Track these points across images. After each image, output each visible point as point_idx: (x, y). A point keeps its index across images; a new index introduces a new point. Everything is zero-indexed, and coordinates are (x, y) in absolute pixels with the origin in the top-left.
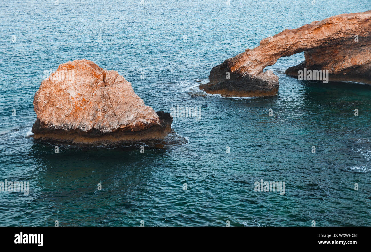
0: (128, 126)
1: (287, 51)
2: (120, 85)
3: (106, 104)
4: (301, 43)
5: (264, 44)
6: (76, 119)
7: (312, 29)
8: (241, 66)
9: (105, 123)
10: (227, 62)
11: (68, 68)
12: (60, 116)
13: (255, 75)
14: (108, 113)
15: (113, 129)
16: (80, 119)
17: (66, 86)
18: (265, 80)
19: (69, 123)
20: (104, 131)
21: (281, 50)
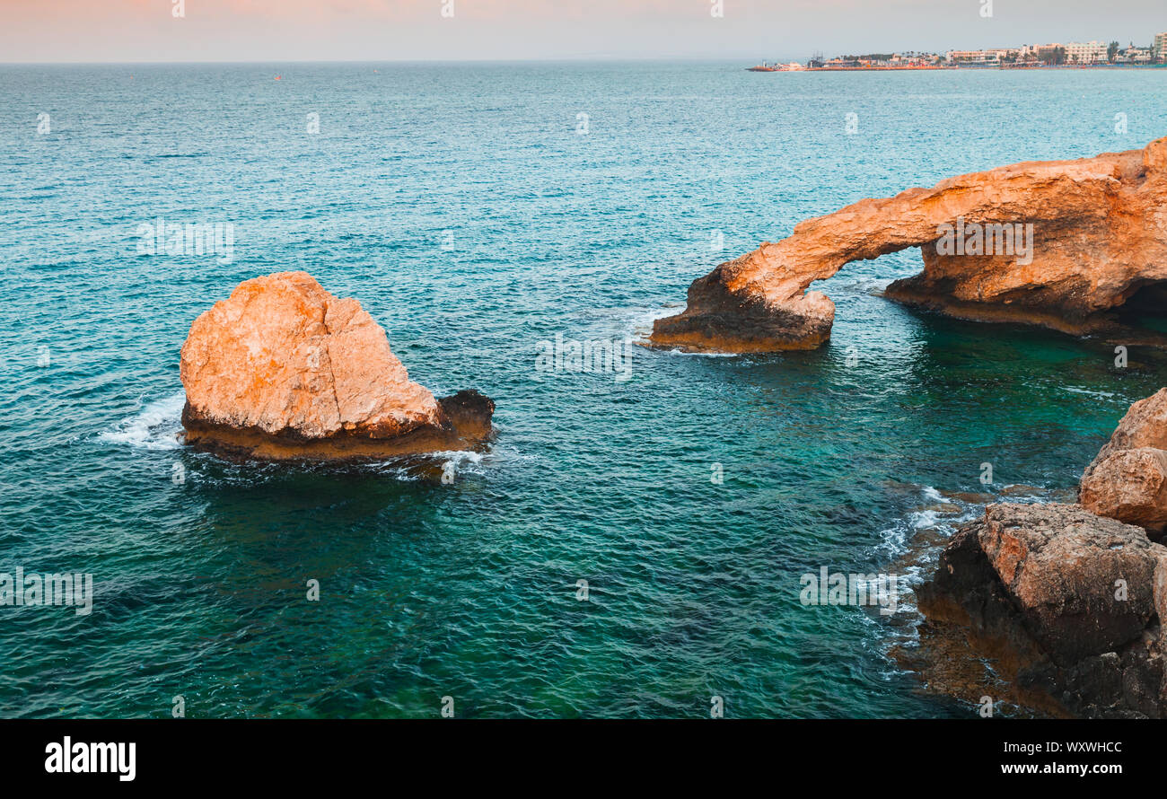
0: (363, 424)
1: (861, 249)
2: (358, 333)
3: (321, 374)
4: (892, 232)
5: (803, 233)
6: (255, 404)
7: (918, 200)
8: (750, 280)
9: (312, 418)
10: (720, 270)
11: (250, 291)
12: (227, 396)
13: (779, 302)
14: (322, 395)
15: (327, 432)
16: (262, 405)
17: (244, 330)
18: (799, 314)
19: (240, 413)
20: (309, 434)
21: (844, 246)
